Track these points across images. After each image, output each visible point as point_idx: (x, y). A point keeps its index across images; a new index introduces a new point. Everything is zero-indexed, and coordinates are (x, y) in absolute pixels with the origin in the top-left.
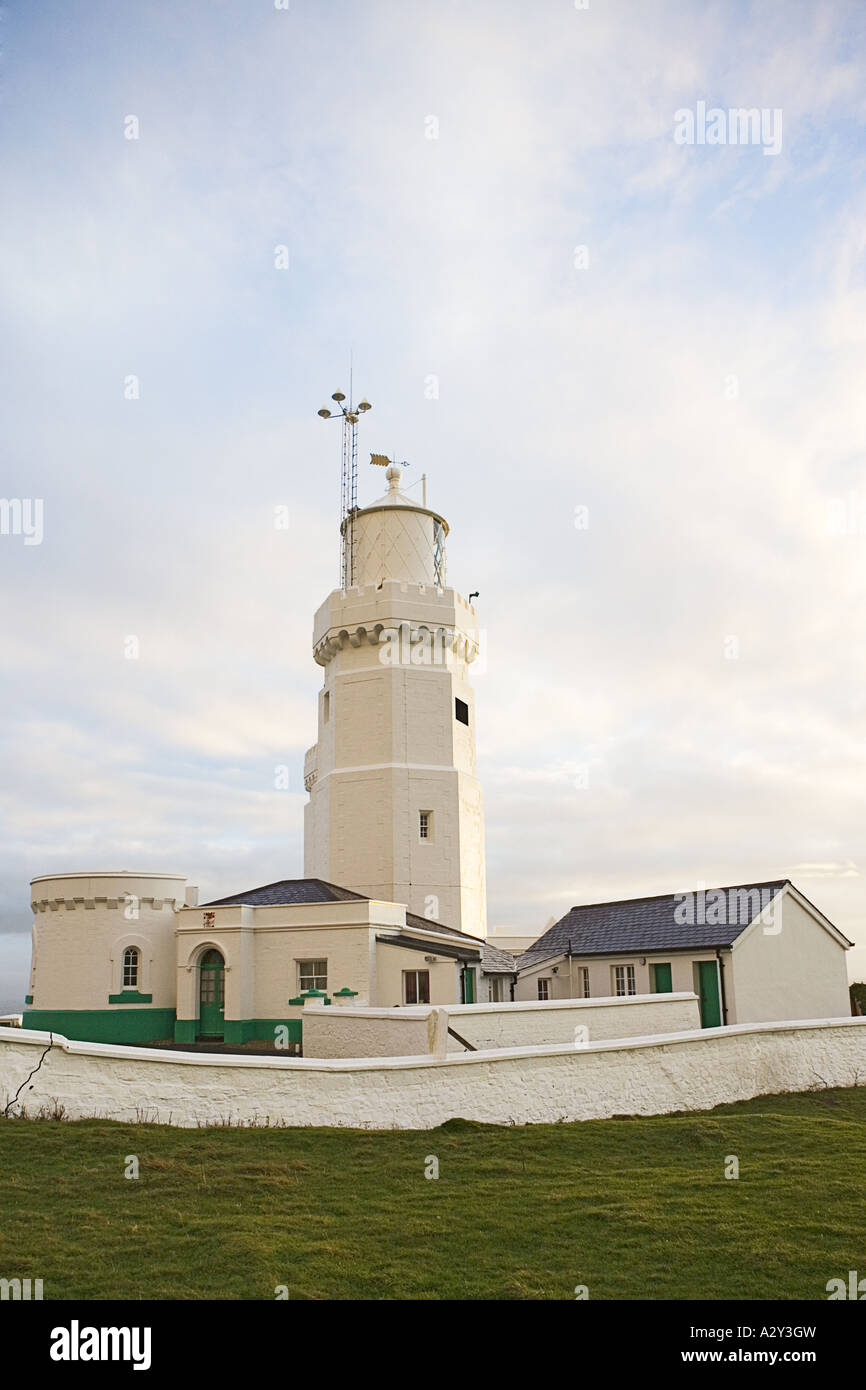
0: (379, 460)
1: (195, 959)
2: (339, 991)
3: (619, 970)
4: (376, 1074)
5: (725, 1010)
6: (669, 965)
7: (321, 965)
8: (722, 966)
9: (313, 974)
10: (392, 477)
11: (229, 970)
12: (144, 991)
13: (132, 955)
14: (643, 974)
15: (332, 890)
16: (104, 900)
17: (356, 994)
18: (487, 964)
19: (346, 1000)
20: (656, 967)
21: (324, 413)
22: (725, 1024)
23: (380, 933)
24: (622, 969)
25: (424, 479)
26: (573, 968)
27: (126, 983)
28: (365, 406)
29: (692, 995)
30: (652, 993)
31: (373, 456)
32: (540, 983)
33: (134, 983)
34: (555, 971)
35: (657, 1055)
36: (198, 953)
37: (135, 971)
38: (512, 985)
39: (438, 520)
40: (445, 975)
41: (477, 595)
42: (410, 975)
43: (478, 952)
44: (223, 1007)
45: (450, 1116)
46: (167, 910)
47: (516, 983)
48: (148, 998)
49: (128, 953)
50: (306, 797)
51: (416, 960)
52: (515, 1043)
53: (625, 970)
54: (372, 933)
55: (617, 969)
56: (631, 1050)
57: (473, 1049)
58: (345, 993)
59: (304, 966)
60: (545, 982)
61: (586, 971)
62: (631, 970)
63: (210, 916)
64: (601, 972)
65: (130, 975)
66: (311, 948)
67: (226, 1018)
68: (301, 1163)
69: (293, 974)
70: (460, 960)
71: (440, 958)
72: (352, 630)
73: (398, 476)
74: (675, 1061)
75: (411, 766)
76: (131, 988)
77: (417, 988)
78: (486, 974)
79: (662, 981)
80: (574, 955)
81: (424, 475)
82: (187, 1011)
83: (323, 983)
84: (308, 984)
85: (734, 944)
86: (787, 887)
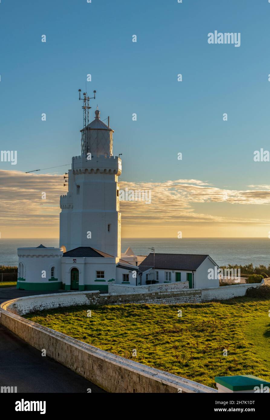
5: (193, 284)
6: (180, 273)
7: (103, 273)
8: (193, 275)
9: (100, 274)
11: (80, 273)
12: (56, 278)
17: (115, 280)
20: (177, 273)
22: (193, 288)
23: (117, 265)
27: (51, 276)
29: (188, 281)
36: (71, 269)
37: (53, 272)
42: (124, 275)
43: (138, 269)
44: (78, 282)
48: (57, 280)
49: (52, 268)
53: (168, 273)
55: (166, 273)
58: (113, 280)
59: (98, 273)
62: (170, 273)
63: (75, 260)
65: (52, 274)
66: (100, 269)
67: (79, 284)
69: (95, 274)
70: (136, 272)
77: (126, 278)
82: (67, 282)
83: (103, 277)
84: (98, 277)
85: (196, 270)
86: (208, 257)
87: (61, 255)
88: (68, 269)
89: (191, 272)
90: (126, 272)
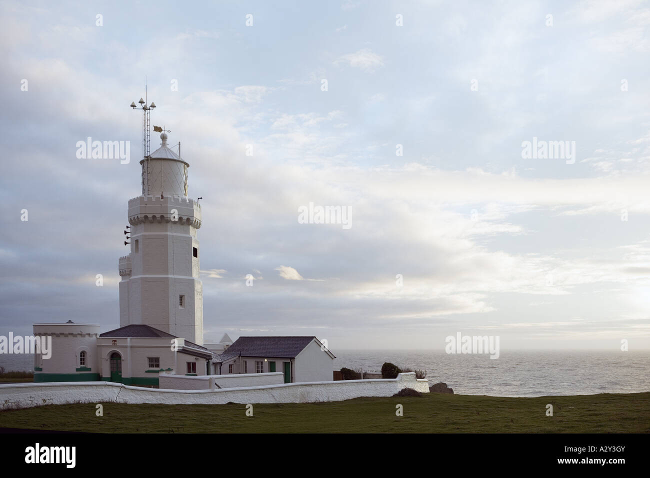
1: (109, 356)
3: (258, 363)
5: (292, 378)
6: (275, 362)
7: (157, 360)
8: (292, 364)
9: (154, 362)
11: (123, 360)
12: (89, 367)
13: (83, 354)
14: (266, 365)
16: (72, 334)
18: (215, 360)
19: (168, 372)
20: (271, 363)
22: (292, 382)
23: (178, 349)
26: (242, 361)
27: (81, 364)
29: (282, 373)
30: (269, 372)
33: (84, 364)
34: (235, 362)
35: (270, 391)
36: (110, 354)
37: (84, 359)
38: (220, 367)
40: (201, 364)
42: (189, 364)
43: (211, 356)
44: (121, 373)
46: (94, 337)
47: (222, 366)
48: (90, 369)
49: (81, 353)
53: (260, 363)
56: (263, 389)
58: (166, 370)
59: (151, 359)
60: (231, 366)
61: (246, 362)
62: (262, 363)
63: (115, 341)
64: (251, 363)
65: (83, 361)
66: (153, 354)
67: (123, 377)
69: (147, 362)
70: (207, 359)
71: (200, 359)
74: (275, 393)
76: (83, 366)
77: (192, 368)
78: (213, 363)
79: (272, 368)
80: (242, 357)
82: (107, 374)
83: (158, 366)
84: (151, 366)
85: (296, 357)
86: (314, 339)
87: (96, 335)
88: (106, 353)
89: (289, 361)
90: (191, 359)
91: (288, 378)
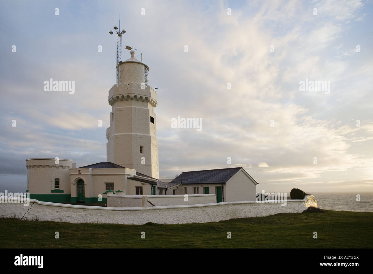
0: (128, 48)
1: (76, 182)
2: (117, 191)
3: (195, 188)
4: (128, 212)
5: (223, 199)
6: (208, 187)
7: (112, 184)
8: (223, 188)
9: (110, 186)
10: (132, 53)
11: (85, 185)
12: (61, 190)
13: (57, 181)
14: (201, 189)
15: (115, 165)
16: (48, 166)
17: (122, 192)
18: (159, 185)
20: (205, 187)
21: (111, 33)
22: (223, 202)
23: (128, 177)
24: (196, 188)
25: (142, 54)
26: (183, 187)
27: (56, 187)
28: (124, 32)
29: (214, 194)
30: (204, 194)
31: (126, 46)
32: (173, 190)
33: (58, 187)
34: (177, 188)
35: (205, 209)
36: (77, 180)
37: (58, 184)
38: (166, 191)
39: (146, 66)
40: (147, 188)
41: (157, 88)
42: (137, 188)
43: (156, 182)
44: (84, 194)
45: (148, 222)
46: (67, 169)
47: (167, 190)
48: (62, 191)
49: (56, 180)
50: (107, 141)
51: (139, 184)
52: (166, 205)
54: (126, 177)
56: (198, 207)
57: (154, 206)
58: (119, 192)
59: (107, 184)
60: (175, 190)
61: (186, 188)
62: (198, 188)
63: (80, 171)
64: (190, 188)
65: (57, 185)
66: (109, 180)
67: (85, 197)
68: (107, 232)
69: (104, 186)
70: (151, 184)
71: (145, 183)
72: (120, 96)
73: (134, 53)
74: (208, 210)
75: (137, 134)
76: (57, 189)
77: (139, 191)
78: (158, 188)
79: (207, 191)
80: (183, 184)
81: (142, 53)
82: (74, 195)
83: (112, 189)
84: (107, 189)
85: (226, 183)
86: (241, 169)
87: (69, 167)
88: (73, 180)
89: (221, 186)
91: (220, 198)
